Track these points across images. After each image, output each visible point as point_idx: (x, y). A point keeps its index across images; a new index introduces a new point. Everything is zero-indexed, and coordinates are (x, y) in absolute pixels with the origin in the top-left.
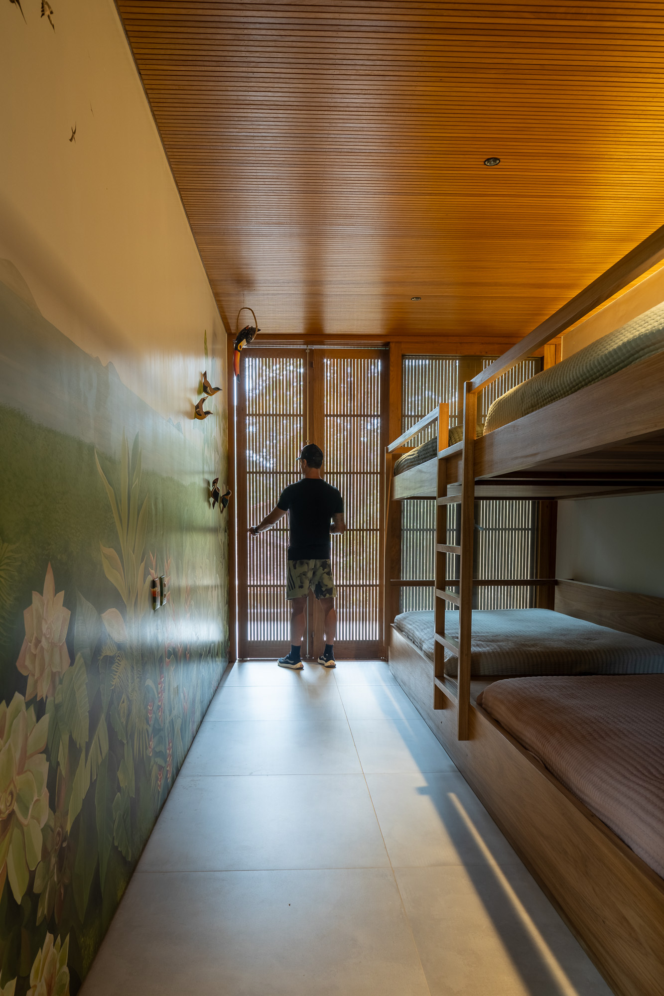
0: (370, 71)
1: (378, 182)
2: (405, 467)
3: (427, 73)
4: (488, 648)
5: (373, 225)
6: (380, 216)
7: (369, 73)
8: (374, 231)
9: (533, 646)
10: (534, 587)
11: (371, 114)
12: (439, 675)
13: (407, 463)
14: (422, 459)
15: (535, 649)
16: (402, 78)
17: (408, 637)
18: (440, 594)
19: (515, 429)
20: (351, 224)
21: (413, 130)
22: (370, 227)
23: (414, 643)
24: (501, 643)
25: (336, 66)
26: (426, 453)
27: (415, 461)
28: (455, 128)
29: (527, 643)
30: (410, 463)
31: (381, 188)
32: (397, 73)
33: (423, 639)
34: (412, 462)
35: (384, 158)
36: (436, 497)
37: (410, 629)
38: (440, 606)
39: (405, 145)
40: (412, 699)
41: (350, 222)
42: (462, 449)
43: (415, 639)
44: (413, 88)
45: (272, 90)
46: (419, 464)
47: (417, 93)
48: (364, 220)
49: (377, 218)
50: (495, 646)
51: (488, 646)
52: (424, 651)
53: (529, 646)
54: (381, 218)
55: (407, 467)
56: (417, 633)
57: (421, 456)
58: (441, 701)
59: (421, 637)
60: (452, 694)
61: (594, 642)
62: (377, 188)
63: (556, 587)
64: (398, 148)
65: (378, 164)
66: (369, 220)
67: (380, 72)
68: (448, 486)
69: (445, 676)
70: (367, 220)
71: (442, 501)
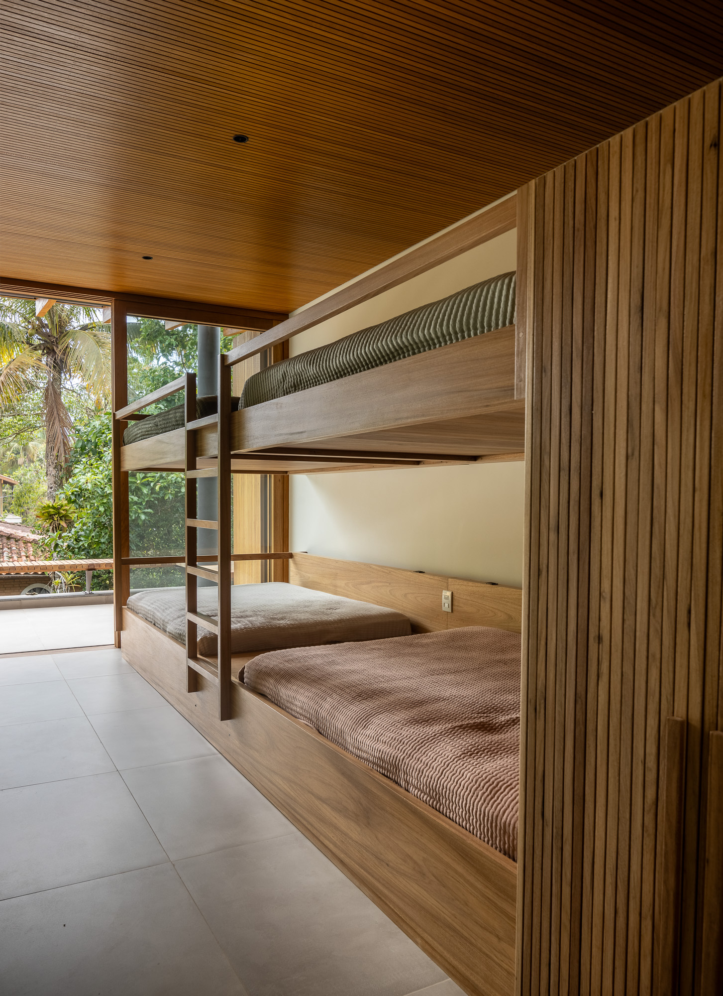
0: (126, 22)
1: (120, 133)
2: (138, 436)
3: (186, 40)
4: (239, 624)
5: (109, 175)
6: (118, 167)
7: (125, 23)
8: (110, 181)
9: (282, 619)
10: (268, 560)
11: (122, 63)
12: (192, 656)
13: (142, 432)
14: (162, 429)
15: (285, 622)
16: (160, 38)
17: (146, 619)
18: (191, 570)
19: (278, 407)
20: (84, 170)
21: (165, 91)
22: (105, 176)
23: (154, 624)
24: (251, 619)
25: (89, 6)
26: (167, 423)
27: (151, 430)
28: (207, 98)
29: (275, 616)
30: (146, 432)
31: (123, 139)
32: (155, 32)
33: (166, 620)
34: (148, 431)
35: (130, 110)
36: (184, 469)
37: (149, 610)
38: (192, 583)
39: (154, 102)
40: (154, 686)
41: (84, 167)
42: (217, 422)
43: (156, 621)
44: (170, 50)
45: (9, 9)
46: (158, 434)
47: (173, 56)
48: (100, 168)
49: (115, 169)
50: (246, 621)
51: (239, 622)
52: (169, 633)
53: (278, 620)
54: (119, 170)
55: (141, 436)
56: (158, 614)
57: (160, 425)
58: (195, 683)
59: (163, 618)
60: (211, 675)
61: (337, 611)
62: (119, 138)
63: (290, 560)
64: (146, 104)
65: (123, 115)
66: (105, 169)
67: (137, 25)
68: (197, 458)
69: (199, 656)
70: (102, 169)
71: (191, 474)
